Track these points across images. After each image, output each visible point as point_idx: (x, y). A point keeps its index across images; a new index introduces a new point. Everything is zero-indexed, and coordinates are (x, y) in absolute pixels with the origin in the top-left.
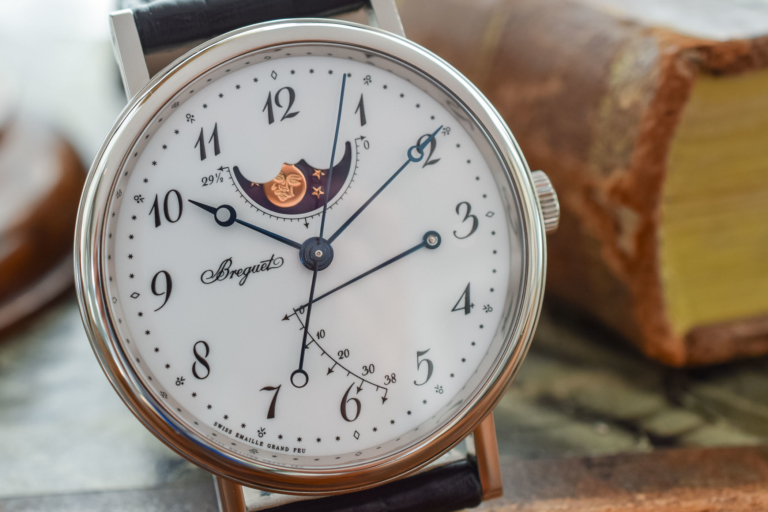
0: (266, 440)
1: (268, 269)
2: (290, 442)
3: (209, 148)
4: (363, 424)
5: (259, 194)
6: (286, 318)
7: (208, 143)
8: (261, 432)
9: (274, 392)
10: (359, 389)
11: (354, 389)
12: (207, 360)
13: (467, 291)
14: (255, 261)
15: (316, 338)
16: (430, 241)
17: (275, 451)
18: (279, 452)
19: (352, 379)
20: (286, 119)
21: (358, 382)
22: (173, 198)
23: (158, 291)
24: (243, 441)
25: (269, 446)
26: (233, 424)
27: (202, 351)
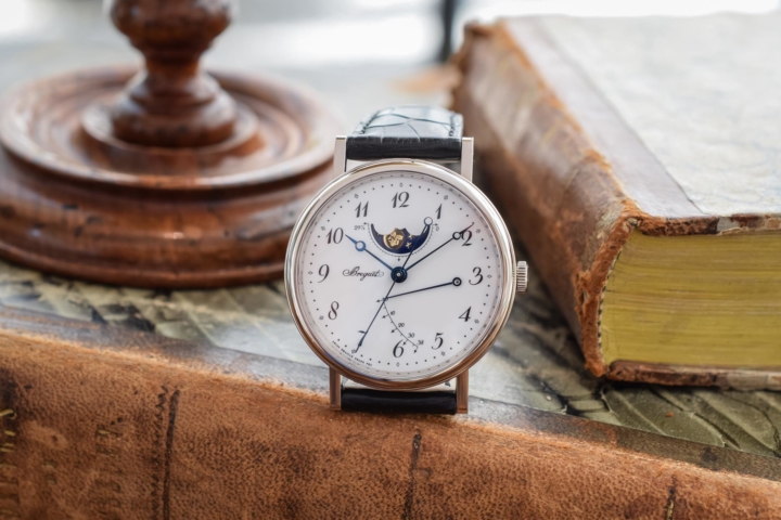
0: (355, 355)
1: (375, 276)
2: (366, 359)
3: (362, 212)
4: (402, 360)
5: (378, 238)
6: (378, 301)
7: (362, 210)
8: (354, 352)
9: (364, 334)
10: (405, 344)
11: (402, 343)
12: (337, 311)
13: (469, 310)
14: (370, 271)
15: (390, 314)
16: (457, 282)
17: (358, 362)
18: (360, 363)
19: (402, 338)
20: (402, 207)
22: (339, 233)
23: (322, 273)
24: (344, 353)
25: (356, 359)
26: (341, 344)
27: (335, 306)
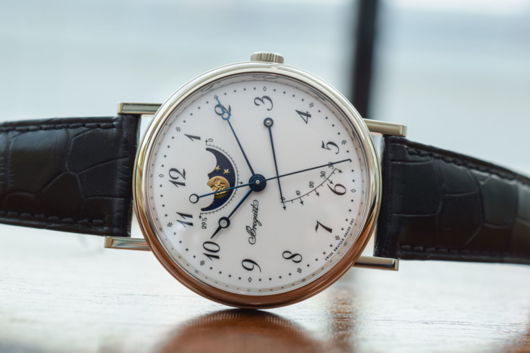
0: (342, 236)
1: (257, 209)
2: (346, 225)
3: (188, 220)
4: (349, 186)
6: (285, 208)
7: (186, 220)
8: (337, 238)
9: (319, 225)
10: (331, 182)
11: (331, 185)
12: (293, 253)
13: (300, 113)
14: (252, 214)
15: (299, 196)
16: (268, 124)
17: (349, 234)
18: (350, 232)
19: (325, 184)
20: (186, 177)
21: (328, 182)
22: (208, 246)
23: (251, 267)
24: (339, 248)
25: (345, 236)
26: (329, 251)
27: (287, 255)
